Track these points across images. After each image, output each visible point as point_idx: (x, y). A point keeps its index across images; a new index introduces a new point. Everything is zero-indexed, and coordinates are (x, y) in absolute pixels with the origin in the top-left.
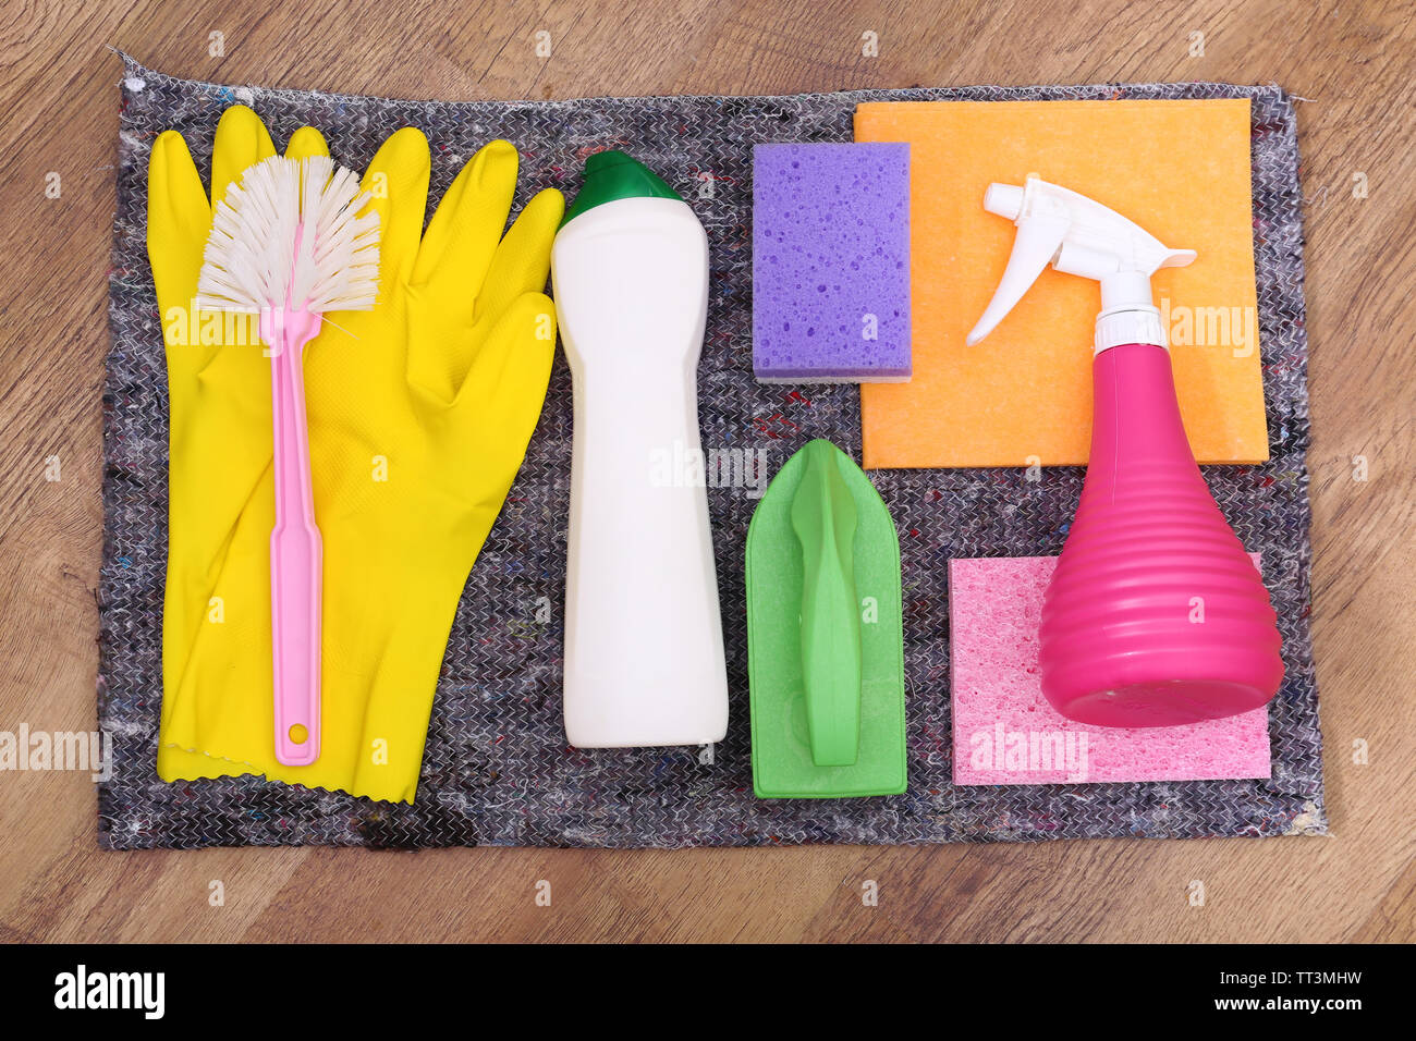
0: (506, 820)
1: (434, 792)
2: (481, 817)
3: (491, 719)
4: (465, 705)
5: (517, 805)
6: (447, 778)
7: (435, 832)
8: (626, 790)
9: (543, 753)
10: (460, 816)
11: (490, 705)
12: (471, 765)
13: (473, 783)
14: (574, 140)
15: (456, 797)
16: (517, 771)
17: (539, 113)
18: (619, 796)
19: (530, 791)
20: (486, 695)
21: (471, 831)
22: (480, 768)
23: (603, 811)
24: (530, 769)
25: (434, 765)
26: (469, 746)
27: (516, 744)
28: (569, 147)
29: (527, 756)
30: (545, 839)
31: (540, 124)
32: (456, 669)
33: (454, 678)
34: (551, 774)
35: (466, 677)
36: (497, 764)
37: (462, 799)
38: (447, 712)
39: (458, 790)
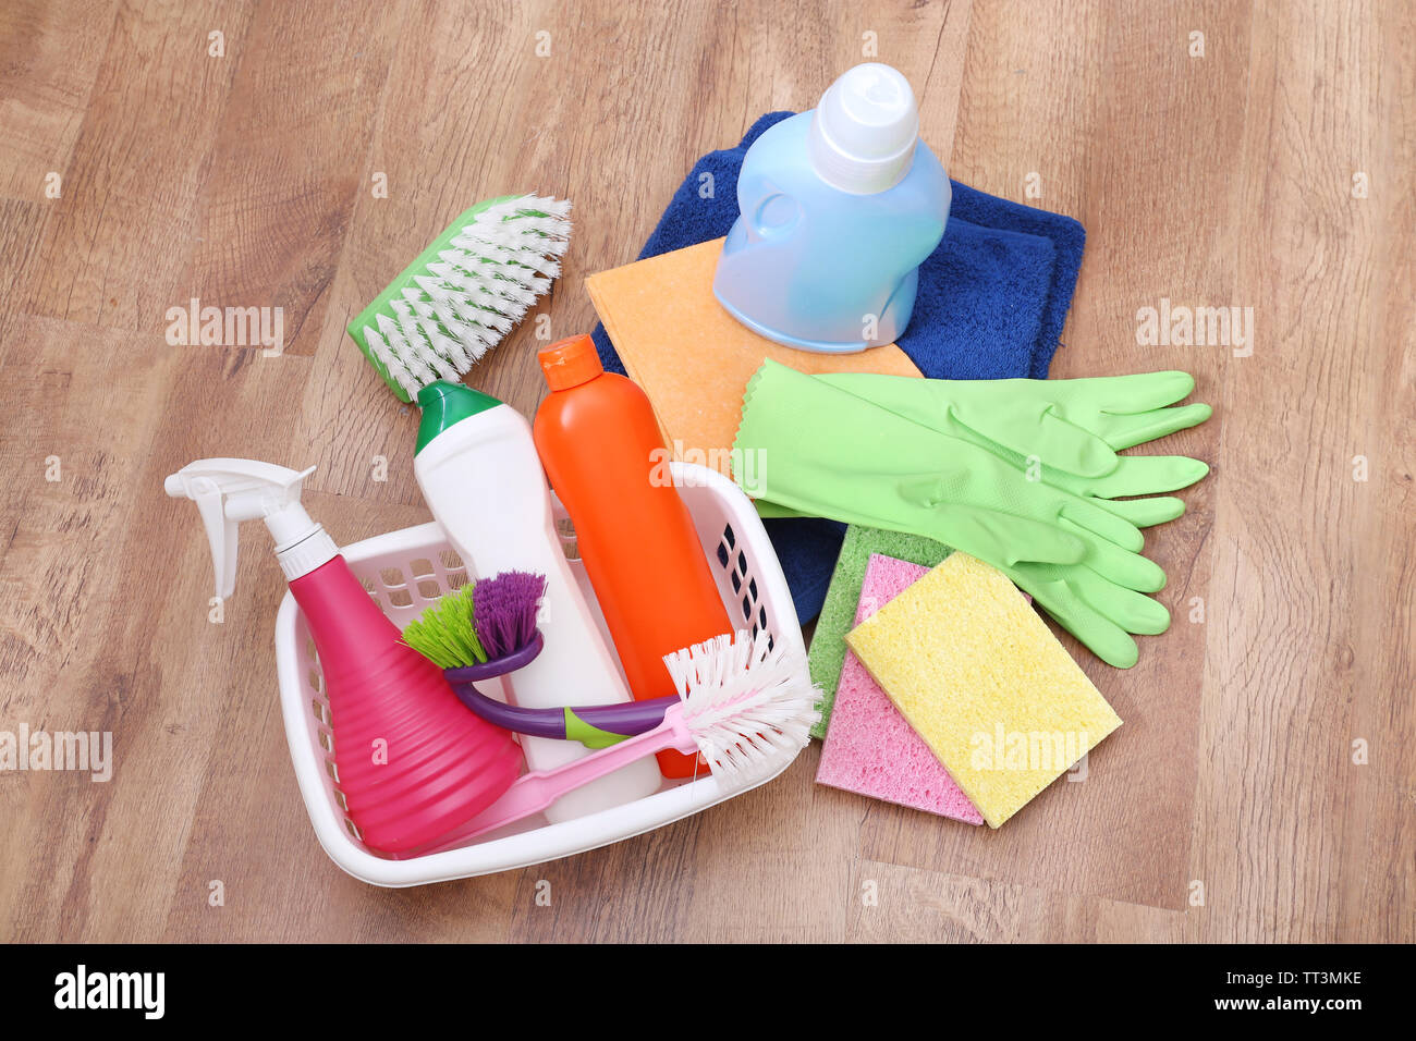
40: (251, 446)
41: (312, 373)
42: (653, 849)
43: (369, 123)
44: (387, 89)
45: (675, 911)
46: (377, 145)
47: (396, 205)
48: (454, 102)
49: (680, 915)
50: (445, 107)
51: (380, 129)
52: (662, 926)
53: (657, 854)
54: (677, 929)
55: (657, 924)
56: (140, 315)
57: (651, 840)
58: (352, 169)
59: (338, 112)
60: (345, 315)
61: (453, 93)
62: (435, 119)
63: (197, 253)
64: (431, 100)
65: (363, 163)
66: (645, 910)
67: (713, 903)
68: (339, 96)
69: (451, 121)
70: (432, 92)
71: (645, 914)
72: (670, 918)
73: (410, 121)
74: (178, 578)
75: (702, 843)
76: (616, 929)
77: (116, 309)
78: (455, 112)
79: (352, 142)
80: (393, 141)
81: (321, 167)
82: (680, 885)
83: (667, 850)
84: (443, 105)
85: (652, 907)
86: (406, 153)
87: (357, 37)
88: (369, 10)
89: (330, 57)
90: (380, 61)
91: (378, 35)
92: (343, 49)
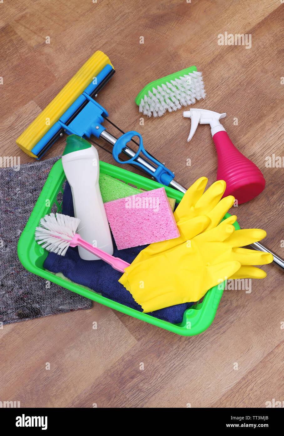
0: (46, 308)
1: (31, 305)
2: (41, 308)
3: (42, 289)
4: (36, 286)
5: (49, 304)
6: (34, 301)
7: (33, 313)
8: (72, 297)
9: (53, 294)
10: (37, 309)
11: (41, 286)
12: (38, 298)
13: (39, 301)
14: (43, 170)
15: (36, 305)
16: (48, 298)
17: (35, 166)
18: (70, 298)
19: (51, 301)
20: (40, 284)
21: (40, 311)
22: (40, 298)
23: (67, 301)
24: (51, 297)
25: (31, 300)
26: (38, 295)
27: (48, 293)
28: (42, 171)
29: (50, 295)
30: (56, 310)
31: (36, 168)
32: (33, 279)
33: (33, 281)
34: (55, 297)
35: (35, 280)
36: (44, 297)
37: (37, 305)
38: (32, 288)
39: (36, 303)
87: (187, 169)
88: (195, 164)
89: (176, 169)
90: (187, 179)
91: (192, 172)
92: (181, 169)
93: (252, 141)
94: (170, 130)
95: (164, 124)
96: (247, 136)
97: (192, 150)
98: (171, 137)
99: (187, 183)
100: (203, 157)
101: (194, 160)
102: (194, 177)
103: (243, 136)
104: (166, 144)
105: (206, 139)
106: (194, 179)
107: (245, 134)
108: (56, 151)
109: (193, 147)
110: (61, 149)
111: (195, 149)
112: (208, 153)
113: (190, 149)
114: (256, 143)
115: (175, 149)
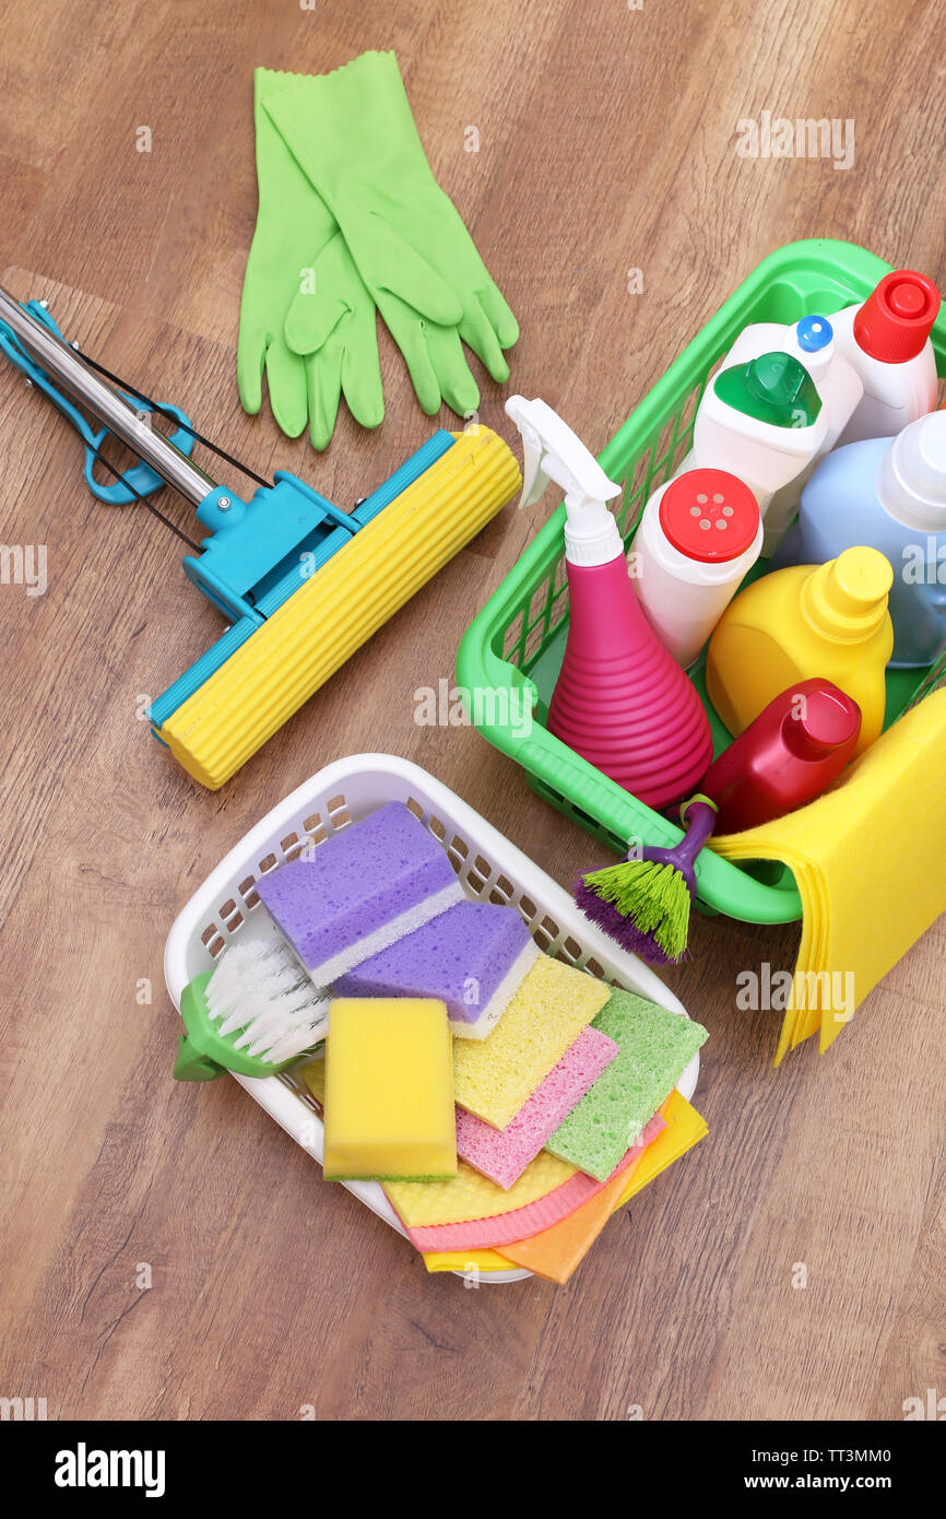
40: (423, 635)
41: (490, 575)
42: (749, 1106)
43: (577, 340)
44: (599, 309)
45: (762, 1170)
46: (582, 363)
47: (591, 426)
48: (662, 336)
49: (765, 1176)
50: (651, 340)
51: (587, 349)
52: (747, 1182)
53: (752, 1111)
54: (762, 1188)
55: (743, 1179)
56: (335, 484)
57: (748, 1097)
58: (555, 383)
59: (549, 324)
60: (528, 525)
61: (662, 326)
62: (640, 349)
63: (398, 435)
64: (639, 330)
65: (567, 379)
66: (734, 1163)
67: (799, 1170)
68: (552, 308)
69: (654, 356)
70: (642, 322)
71: (733, 1166)
72: (756, 1176)
73: (617, 346)
74: (338, 747)
75: (796, 1110)
76: (703, 1175)
77: (314, 475)
78: (661, 346)
79: (559, 356)
80: (598, 362)
81: (525, 374)
82: (769, 1146)
83: (762, 1109)
84: (650, 336)
85: (740, 1161)
86: (608, 377)
87: (577, 254)
88: (593, 230)
89: (550, 267)
90: (596, 281)
91: (598, 255)
92: (563, 263)
93: (712, 98)
94: (468, 173)
95: (441, 162)
96: (690, 92)
97: (562, 197)
98: (483, 191)
99: (602, 291)
100: (604, 200)
101: (585, 222)
102: (613, 266)
103: (682, 96)
104: (480, 214)
105: (582, 151)
106: (614, 270)
107: (683, 91)
108: (169, 376)
109: (561, 189)
110: (181, 364)
111: (569, 191)
112: (611, 185)
113: (557, 197)
114: (726, 100)
115: (515, 216)
